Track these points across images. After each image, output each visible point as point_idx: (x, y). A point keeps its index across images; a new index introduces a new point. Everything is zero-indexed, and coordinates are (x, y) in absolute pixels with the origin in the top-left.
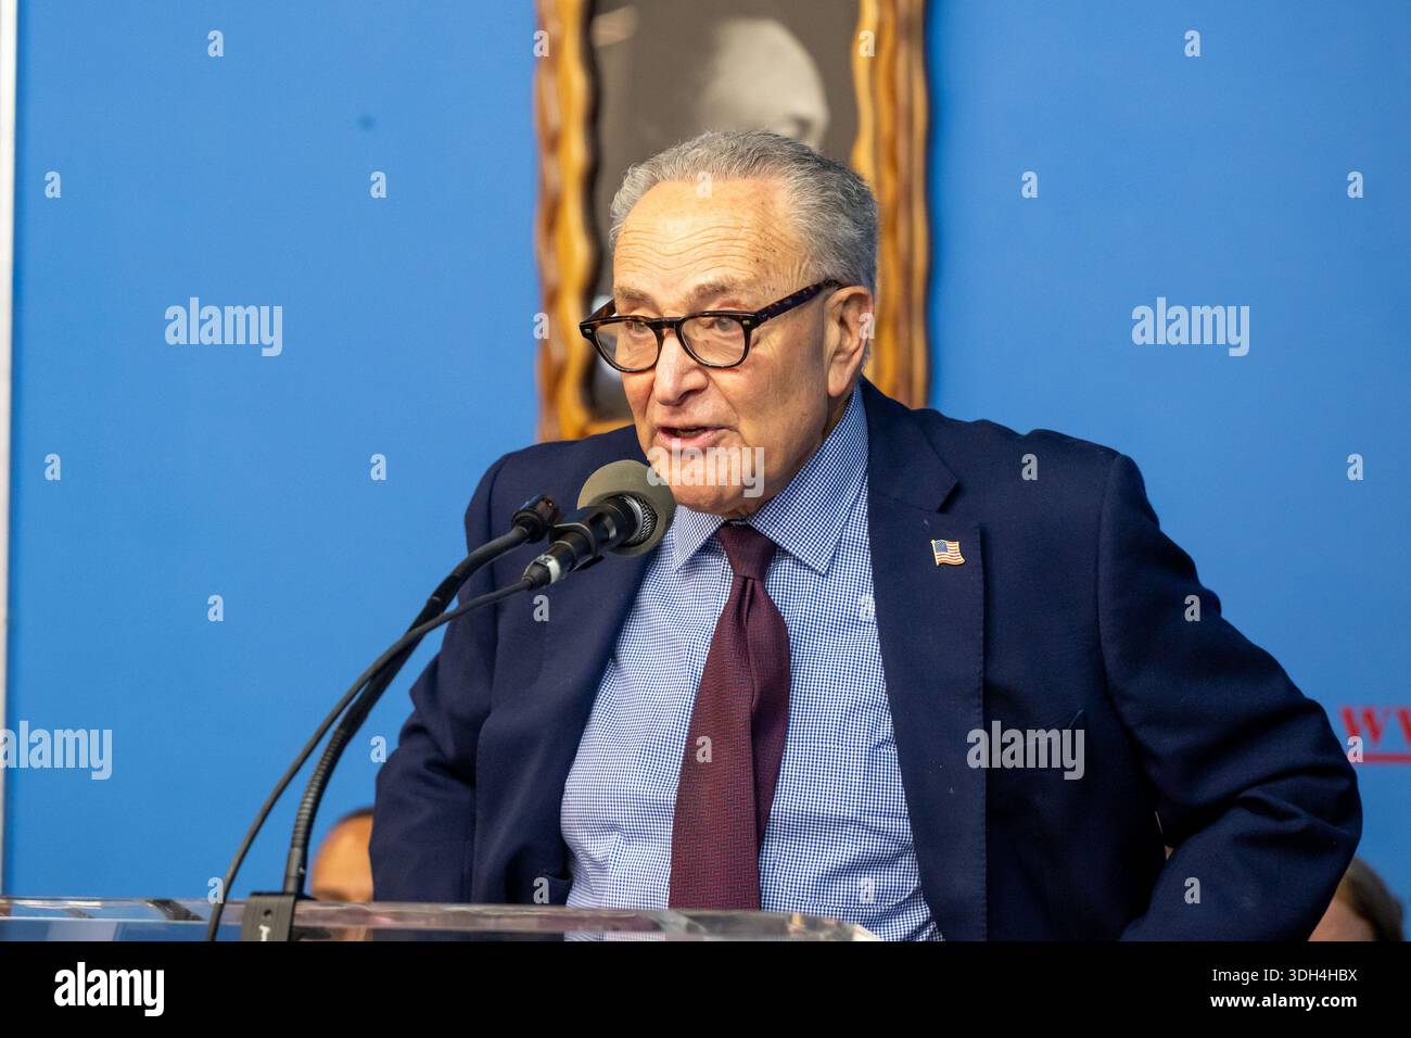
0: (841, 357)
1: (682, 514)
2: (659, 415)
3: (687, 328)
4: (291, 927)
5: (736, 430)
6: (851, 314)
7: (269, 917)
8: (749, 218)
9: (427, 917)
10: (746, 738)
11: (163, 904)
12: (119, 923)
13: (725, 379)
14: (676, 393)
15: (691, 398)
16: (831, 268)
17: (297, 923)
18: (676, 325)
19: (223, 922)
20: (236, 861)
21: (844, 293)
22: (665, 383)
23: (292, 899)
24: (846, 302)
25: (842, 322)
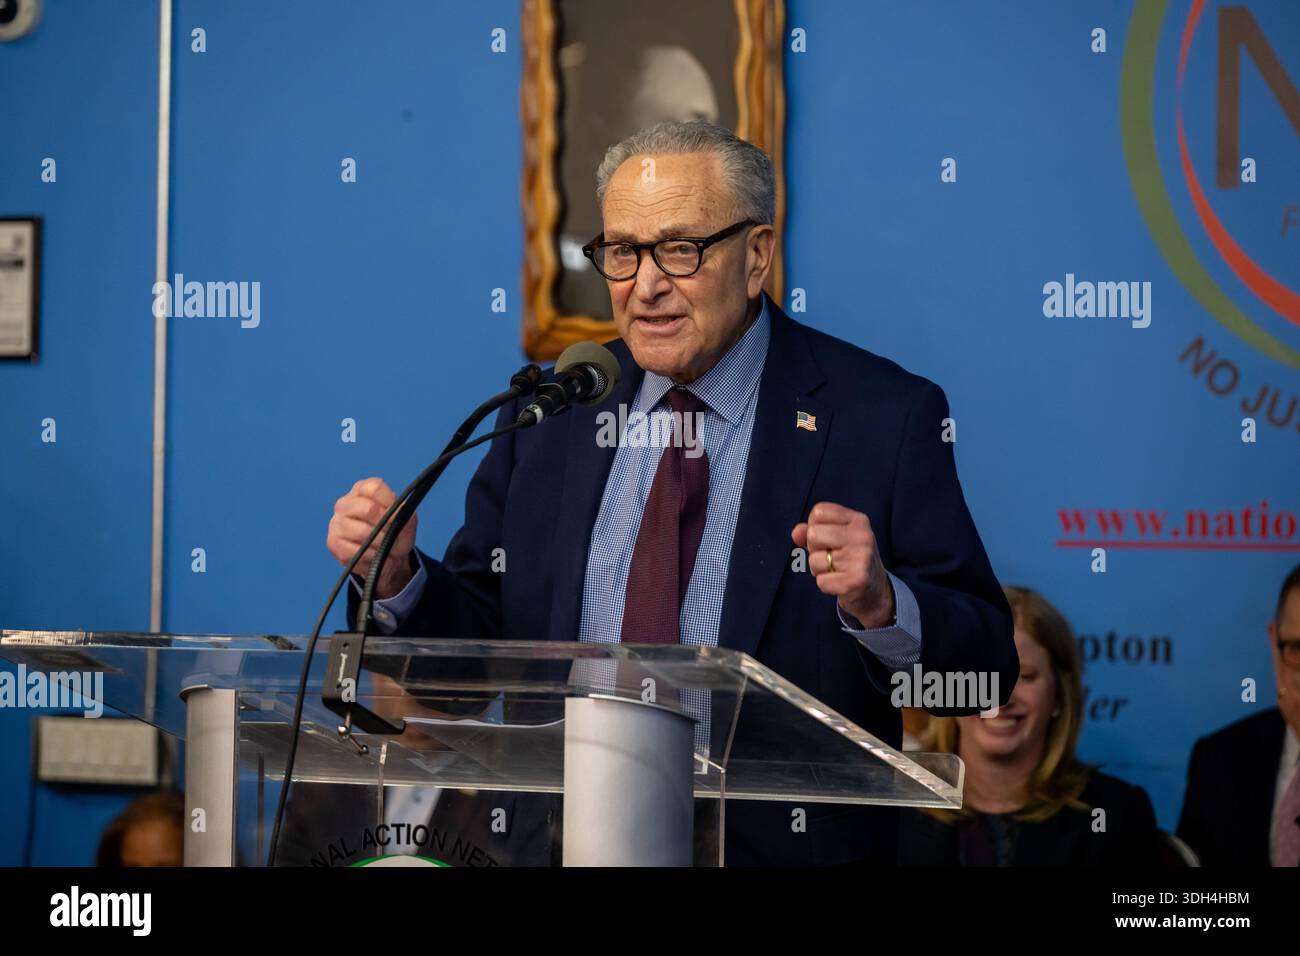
0: (755, 273)
1: (649, 375)
2: (638, 308)
3: (657, 250)
4: (362, 654)
5: (692, 319)
6: (762, 244)
7: (347, 648)
8: (697, 179)
9: (452, 648)
10: (675, 528)
11: (274, 638)
12: (244, 653)
13: (684, 284)
14: (652, 294)
15: (663, 299)
16: (751, 212)
17: (366, 652)
18: (650, 247)
19: (317, 650)
20: (325, 611)
21: (758, 229)
22: (644, 288)
23: (362, 636)
24: (759, 236)
25: (757, 250)
